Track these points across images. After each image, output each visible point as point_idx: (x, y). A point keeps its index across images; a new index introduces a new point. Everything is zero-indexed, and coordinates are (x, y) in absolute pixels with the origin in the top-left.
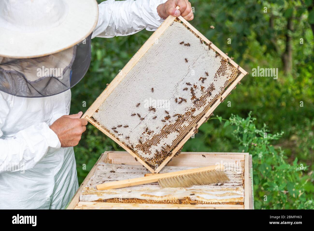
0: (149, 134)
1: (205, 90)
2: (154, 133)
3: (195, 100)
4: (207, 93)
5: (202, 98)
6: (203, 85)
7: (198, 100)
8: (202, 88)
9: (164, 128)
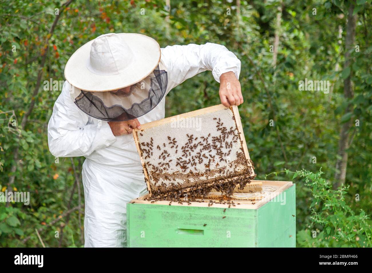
0: (164, 170)
1: (218, 167)
2: (167, 171)
3: (208, 168)
4: (218, 170)
5: (213, 171)
6: (219, 163)
7: (209, 170)
8: (218, 164)
9: (176, 172)
